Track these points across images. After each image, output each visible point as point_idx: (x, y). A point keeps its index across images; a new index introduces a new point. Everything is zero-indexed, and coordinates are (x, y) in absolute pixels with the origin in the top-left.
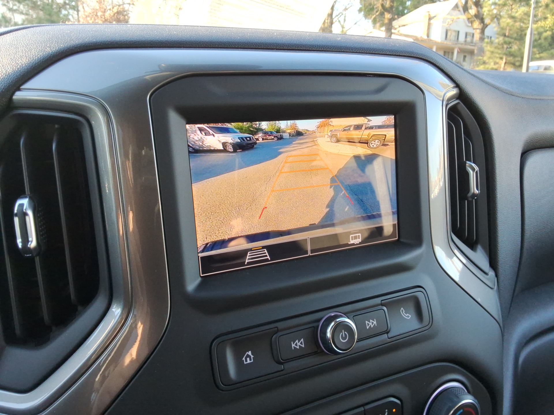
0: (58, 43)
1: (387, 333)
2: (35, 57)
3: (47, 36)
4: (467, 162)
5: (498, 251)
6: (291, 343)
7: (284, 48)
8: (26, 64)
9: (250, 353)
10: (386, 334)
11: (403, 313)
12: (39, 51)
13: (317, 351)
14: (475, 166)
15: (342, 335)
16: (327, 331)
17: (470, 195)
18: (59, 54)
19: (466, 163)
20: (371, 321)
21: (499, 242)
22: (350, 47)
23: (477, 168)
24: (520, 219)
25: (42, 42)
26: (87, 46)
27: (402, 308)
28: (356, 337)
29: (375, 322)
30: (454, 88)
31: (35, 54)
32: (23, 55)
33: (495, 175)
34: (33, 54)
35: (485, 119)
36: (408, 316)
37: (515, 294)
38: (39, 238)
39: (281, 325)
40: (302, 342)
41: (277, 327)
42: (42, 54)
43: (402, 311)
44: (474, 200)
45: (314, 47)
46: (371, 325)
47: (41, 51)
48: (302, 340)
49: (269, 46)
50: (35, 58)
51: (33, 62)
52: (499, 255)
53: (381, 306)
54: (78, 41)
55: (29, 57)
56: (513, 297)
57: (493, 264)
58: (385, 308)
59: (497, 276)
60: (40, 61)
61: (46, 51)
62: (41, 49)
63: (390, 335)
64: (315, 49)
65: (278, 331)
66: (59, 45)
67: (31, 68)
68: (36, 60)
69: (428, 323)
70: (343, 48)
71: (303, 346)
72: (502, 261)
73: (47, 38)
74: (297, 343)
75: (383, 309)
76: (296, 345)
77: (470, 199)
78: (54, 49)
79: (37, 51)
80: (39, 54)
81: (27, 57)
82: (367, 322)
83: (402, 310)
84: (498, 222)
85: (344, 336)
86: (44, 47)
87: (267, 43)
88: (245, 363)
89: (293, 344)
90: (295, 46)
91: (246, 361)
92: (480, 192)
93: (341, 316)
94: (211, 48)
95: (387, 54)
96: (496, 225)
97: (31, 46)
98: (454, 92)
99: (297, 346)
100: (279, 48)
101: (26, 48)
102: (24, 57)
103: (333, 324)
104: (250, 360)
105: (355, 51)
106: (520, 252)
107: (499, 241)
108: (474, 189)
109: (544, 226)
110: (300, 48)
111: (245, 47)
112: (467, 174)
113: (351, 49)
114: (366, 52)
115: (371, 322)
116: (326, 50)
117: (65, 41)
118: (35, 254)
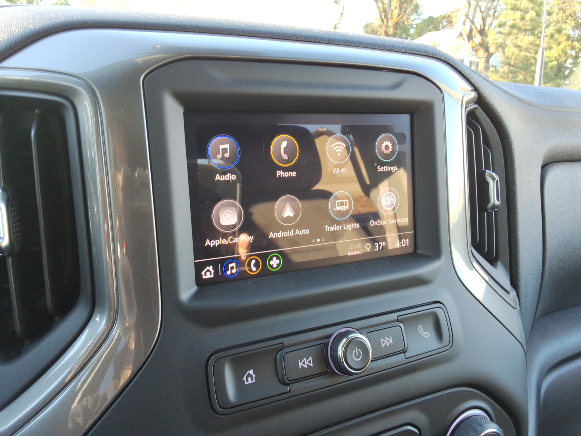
0: (42, 20)
1: (404, 352)
2: (16, 33)
3: (30, 13)
4: (487, 171)
5: (520, 268)
6: (298, 361)
7: (292, 38)
8: (5, 40)
9: (251, 372)
10: (403, 354)
11: (421, 331)
12: (20, 28)
13: (327, 371)
14: (495, 175)
15: (355, 352)
16: (339, 348)
17: (490, 206)
18: (43, 31)
19: (485, 172)
20: (386, 338)
21: (520, 259)
22: (363, 42)
23: (497, 178)
24: (541, 235)
25: (24, 19)
26: (74, 24)
27: (420, 326)
28: (371, 355)
29: (391, 340)
30: (472, 91)
31: (16, 31)
32: (2, 31)
33: (515, 186)
34: (13, 30)
35: (505, 126)
36: (426, 334)
37: (536, 318)
38: (12, 236)
39: (287, 341)
40: (310, 360)
41: (282, 343)
42: (24, 30)
43: (420, 329)
44: (494, 212)
45: (324, 40)
46: (387, 343)
47: (23, 27)
48: (310, 358)
49: (276, 36)
50: (15, 35)
51: (13, 39)
52: (520, 273)
53: (397, 322)
54: (65, 18)
55: (8, 33)
56: (534, 321)
57: (515, 282)
58: (401, 325)
59: (518, 295)
60: (21, 38)
61: (28, 27)
62: (22, 26)
63: (408, 355)
64: (325, 42)
65: (283, 347)
66: (43, 22)
67: (10, 45)
68: (17, 36)
69: (448, 344)
70: (356, 43)
71: (311, 365)
72: (523, 280)
73: (30, 15)
74: (304, 361)
75: (400, 325)
76: (304, 363)
77: (490, 211)
78: (37, 26)
79: (17, 27)
80: (19, 31)
81: (6, 33)
82: (382, 340)
83: (420, 327)
84: (519, 237)
85: (357, 354)
86: (26, 24)
87: (274, 32)
88: (246, 383)
89: (301, 362)
90: (304, 38)
91: (247, 381)
92: (500, 203)
93: (354, 332)
94: (212, 33)
95: (402, 51)
96: (517, 240)
97: (12, 22)
98: (473, 95)
99: (305, 365)
100: (287, 39)
101: (6, 24)
102: (2, 33)
103: (345, 340)
104: (252, 380)
105: (369, 47)
106: (541, 271)
107: (520, 257)
108: (494, 199)
109: (565, 244)
110: (310, 39)
111: (250, 35)
112: (487, 184)
113: (364, 44)
114: (379, 48)
115: (386, 340)
116: (338, 43)
117: (50, 18)
118: (6, 254)
